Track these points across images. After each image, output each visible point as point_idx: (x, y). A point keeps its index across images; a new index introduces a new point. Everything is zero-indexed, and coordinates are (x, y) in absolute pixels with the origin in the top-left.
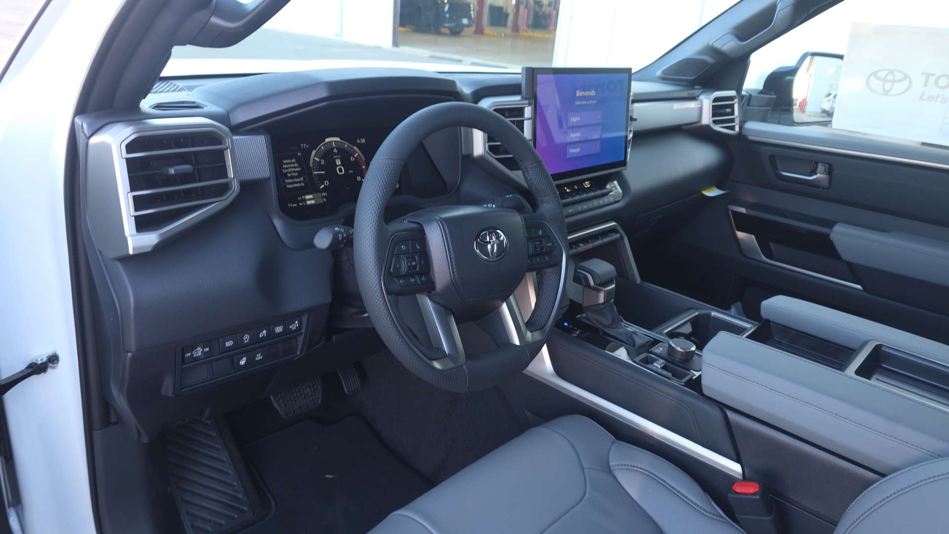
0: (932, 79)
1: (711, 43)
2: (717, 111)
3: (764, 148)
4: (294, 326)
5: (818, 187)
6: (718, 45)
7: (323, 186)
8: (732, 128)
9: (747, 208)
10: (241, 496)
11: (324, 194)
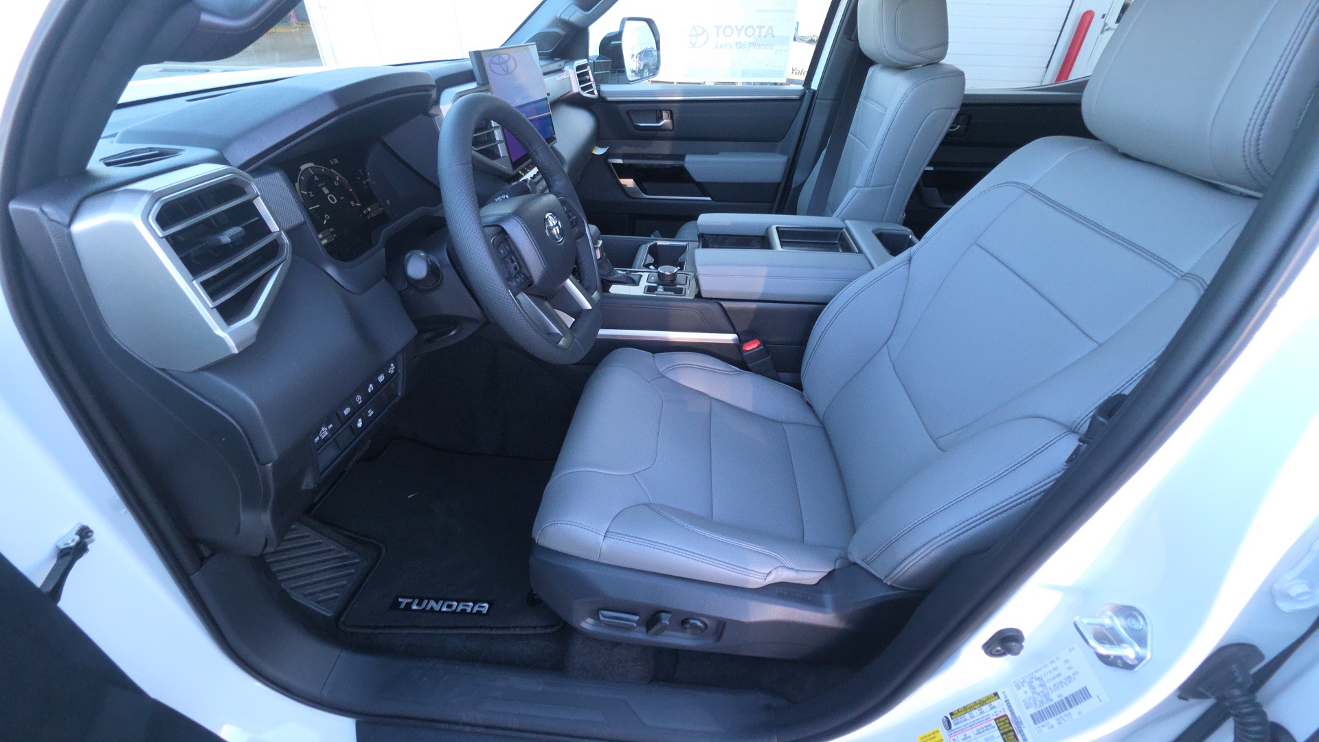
0: (721, 30)
1: (558, 15)
2: (582, 78)
3: (621, 106)
4: (391, 371)
5: (665, 130)
6: (566, 17)
7: (325, 221)
8: (592, 93)
9: (622, 159)
10: (345, 554)
11: (331, 230)
